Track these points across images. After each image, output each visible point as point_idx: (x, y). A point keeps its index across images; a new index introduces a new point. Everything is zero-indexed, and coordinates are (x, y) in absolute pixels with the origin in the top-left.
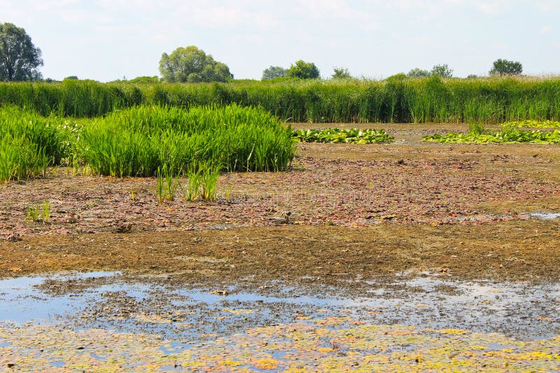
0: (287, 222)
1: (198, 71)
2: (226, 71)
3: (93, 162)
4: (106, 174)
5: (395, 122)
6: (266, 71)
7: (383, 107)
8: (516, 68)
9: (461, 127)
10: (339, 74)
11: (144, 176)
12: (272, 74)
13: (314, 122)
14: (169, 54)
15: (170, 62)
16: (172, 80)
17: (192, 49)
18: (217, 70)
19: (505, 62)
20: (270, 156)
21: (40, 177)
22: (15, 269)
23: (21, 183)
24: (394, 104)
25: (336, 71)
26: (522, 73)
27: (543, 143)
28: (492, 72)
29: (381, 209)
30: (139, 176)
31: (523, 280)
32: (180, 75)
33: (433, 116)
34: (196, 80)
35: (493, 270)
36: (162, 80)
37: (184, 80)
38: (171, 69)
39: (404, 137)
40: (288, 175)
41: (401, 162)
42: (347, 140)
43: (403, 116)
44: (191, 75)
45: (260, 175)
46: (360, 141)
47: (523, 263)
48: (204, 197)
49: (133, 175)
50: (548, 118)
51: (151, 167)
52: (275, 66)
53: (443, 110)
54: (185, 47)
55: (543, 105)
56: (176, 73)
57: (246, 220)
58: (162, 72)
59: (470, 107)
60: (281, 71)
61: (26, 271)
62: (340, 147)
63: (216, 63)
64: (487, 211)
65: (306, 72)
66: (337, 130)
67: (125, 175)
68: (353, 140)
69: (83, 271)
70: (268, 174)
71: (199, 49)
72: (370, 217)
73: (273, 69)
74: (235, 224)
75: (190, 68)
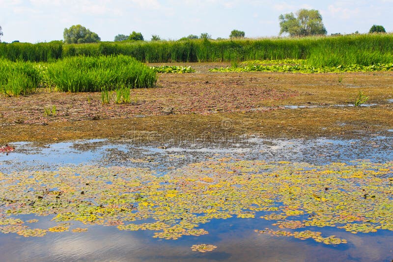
0: (171, 113)
1: (83, 37)
2: (97, 37)
3: (59, 85)
4: (67, 91)
5: (190, 62)
6: (116, 37)
7: (183, 55)
8: (243, 34)
9: (223, 64)
10: (155, 38)
11: (85, 91)
12: (120, 38)
13: (149, 62)
14: (68, 28)
15: (68, 33)
16: (70, 42)
17: (79, 26)
18: (92, 36)
19: (237, 31)
20: (145, 81)
21: (33, 93)
22: (55, 139)
23: (26, 96)
24: (189, 53)
25: (153, 36)
26: (245, 37)
27: (268, 71)
28: (231, 36)
29: (213, 106)
30: (83, 92)
31: (301, 138)
32: (74, 40)
33: (208, 58)
34: (82, 42)
35: (283, 133)
36: (65, 42)
37: (76, 42)
38: (69, 36)
39: (199, 70)
40: (156, 90)
41: (207, 82)
42: (173, 71)
43: (193, 59)
44: (79, 40)
45: (142, 89)
46: (179, 72)
47: (296, 130)
48: (124, 101)
49: (80, 91)
50: (265, 59)
51: (91, 88)
52: (121, 34)
53: (213, 56)
54: (75, 25)
55: (262, 53)
56: (72, 39)
57: (151, 112)
58: (65, 38)
59: (226, 54)
60: (124, 37)
61: (61, 139)
62: (171, 75)
63: (92, 33)
64: (263, 105)
65: (138, 37)
66: (167, 67)
67: (76, 91)
68: (175, 72)
69: (88, 139)
70: (146, 89)
71: (82, 26)
72: (210, 110)
73: (120, 35)
74: (146, 115)
75: (79, 36)
